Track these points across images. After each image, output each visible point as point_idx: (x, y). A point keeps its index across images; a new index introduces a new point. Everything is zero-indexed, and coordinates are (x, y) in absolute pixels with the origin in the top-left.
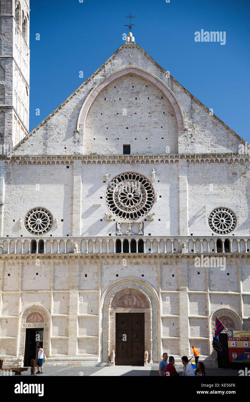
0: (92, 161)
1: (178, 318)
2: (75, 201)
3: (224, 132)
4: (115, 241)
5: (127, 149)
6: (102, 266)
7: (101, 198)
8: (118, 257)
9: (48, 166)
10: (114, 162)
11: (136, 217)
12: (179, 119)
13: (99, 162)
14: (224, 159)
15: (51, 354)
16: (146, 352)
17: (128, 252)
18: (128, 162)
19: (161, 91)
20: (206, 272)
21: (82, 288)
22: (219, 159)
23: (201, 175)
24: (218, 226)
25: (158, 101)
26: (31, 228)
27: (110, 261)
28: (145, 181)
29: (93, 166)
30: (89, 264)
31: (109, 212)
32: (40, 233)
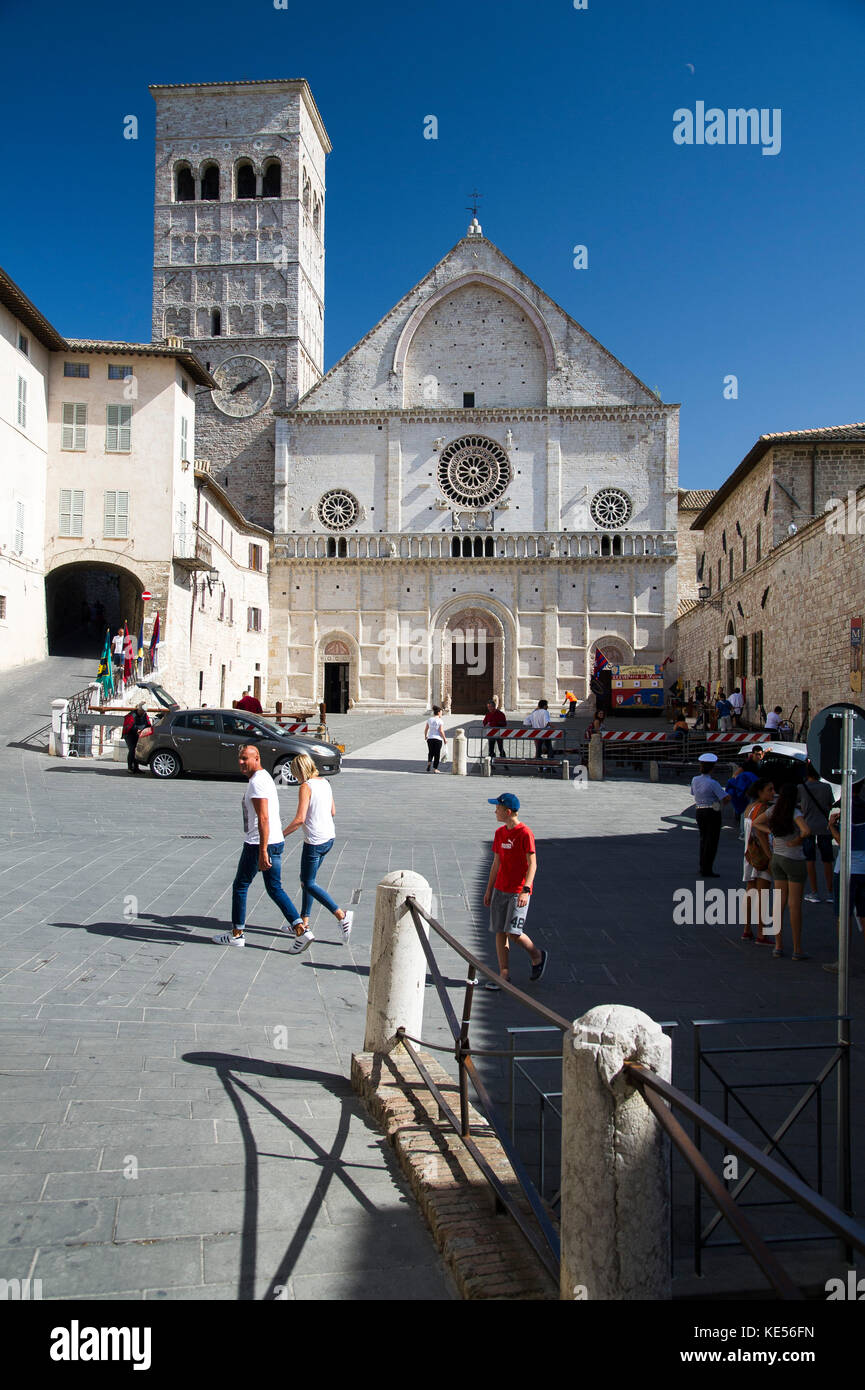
0: (416, 418)
1: (542, 650)
2: (391, 479)
3: (615, 373)
4: (451, 539)
5: (469, 399)
6: (431, 576)
7: (430, 474)
8: (456, 563)
9: (351, 426)
10: (449, 420)
11: (482, 503)
12: (548, 353)
13: (427, 420)
14: (616, 415)
15: (360, 698)
16: (496, 697)
17: (470, 555)
18: (471, 420)
19: (522, 309)
20: (584, 585)
21: (403, 607)
22: (608, 415)
23: (580, 438)
24: (604, 516)
25: (517, 324)
26: (328, 520)
27: (444, 569)
28: (496, 449)
29: (418, 426)
30: (412, 573)
31: (441, 495)
32: (341, 527)
